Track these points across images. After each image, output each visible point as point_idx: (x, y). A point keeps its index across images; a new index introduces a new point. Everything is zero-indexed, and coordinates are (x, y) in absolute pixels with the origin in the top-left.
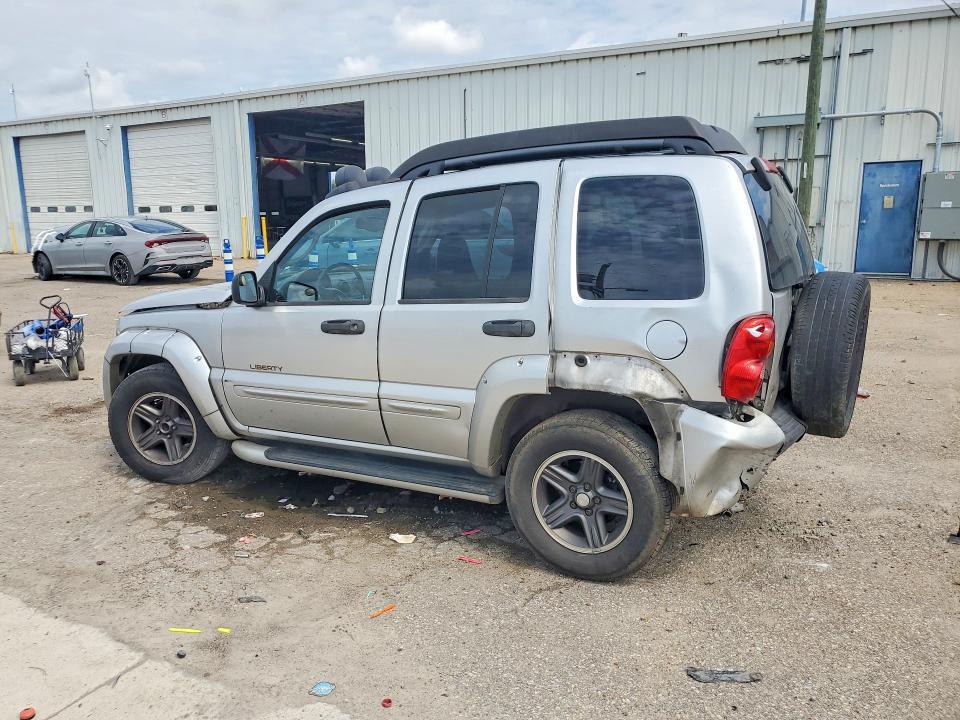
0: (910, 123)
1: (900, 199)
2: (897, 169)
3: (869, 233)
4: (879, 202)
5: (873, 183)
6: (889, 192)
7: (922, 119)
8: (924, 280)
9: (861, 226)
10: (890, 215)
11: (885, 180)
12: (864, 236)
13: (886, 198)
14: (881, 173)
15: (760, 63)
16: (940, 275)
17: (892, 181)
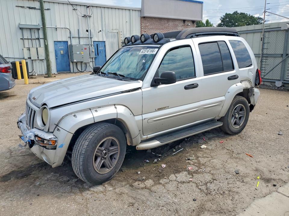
0: (63, 30)
1: (64, 51)
2: (62, 44)
3: (58, 60)
4: (60, 52)
5: (57, 47)
6: (62, 49)
7: (66, 30)
8: (74, 72)
9: (56, 59)
10: (63, 55)
11: (60, 46)
12: (58, 62)
13: (61, 51)
14: (59, 44)
15: (16, 6)
16: (77, 71)
17: (62, 47)
